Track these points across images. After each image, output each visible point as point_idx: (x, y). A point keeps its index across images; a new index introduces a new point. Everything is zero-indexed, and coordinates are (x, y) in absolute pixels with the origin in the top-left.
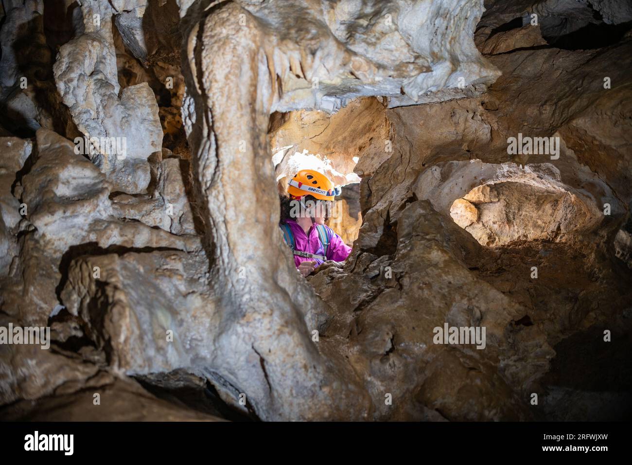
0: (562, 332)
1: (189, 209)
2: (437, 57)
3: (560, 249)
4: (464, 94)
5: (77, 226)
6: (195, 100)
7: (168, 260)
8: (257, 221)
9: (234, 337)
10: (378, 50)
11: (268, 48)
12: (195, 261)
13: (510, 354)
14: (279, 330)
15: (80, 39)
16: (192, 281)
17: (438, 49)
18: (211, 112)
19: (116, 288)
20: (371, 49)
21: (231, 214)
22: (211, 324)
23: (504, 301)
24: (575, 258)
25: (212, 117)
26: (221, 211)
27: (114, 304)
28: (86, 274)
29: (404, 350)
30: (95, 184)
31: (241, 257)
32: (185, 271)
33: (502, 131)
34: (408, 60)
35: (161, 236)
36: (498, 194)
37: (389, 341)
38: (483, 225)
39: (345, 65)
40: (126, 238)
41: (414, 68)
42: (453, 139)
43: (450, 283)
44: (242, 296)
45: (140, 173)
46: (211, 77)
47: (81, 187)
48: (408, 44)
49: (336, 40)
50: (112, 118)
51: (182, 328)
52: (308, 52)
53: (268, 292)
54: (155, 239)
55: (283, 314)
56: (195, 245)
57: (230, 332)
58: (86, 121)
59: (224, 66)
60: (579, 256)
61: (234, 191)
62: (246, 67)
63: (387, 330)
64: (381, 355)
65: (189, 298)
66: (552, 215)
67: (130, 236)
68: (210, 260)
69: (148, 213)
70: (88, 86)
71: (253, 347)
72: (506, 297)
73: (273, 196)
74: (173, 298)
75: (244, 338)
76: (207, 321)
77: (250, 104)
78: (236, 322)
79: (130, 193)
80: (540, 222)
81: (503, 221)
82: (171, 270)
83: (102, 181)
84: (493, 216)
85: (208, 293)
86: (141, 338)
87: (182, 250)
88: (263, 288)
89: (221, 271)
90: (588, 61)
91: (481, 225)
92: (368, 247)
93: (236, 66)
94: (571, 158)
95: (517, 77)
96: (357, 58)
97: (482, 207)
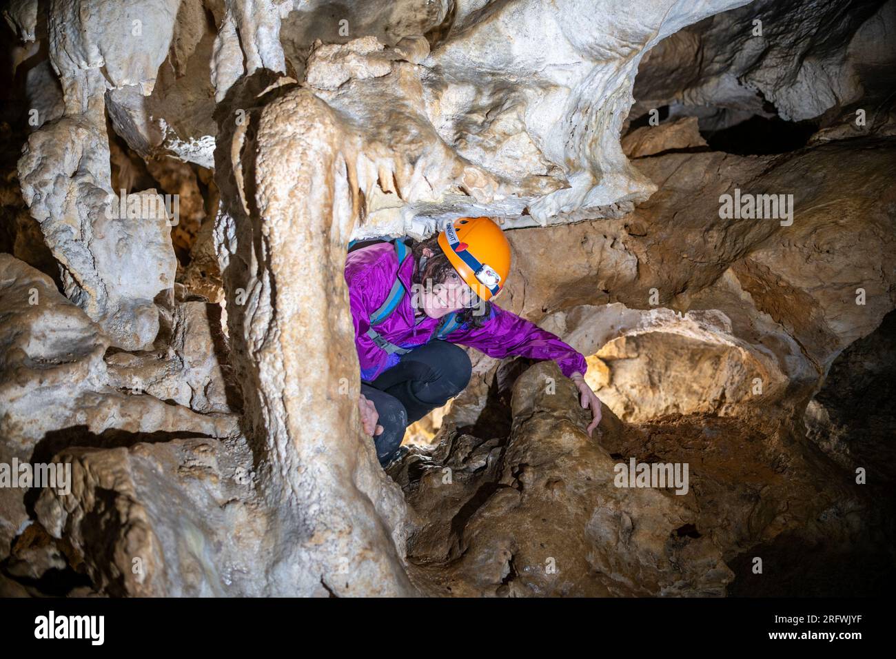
0: (739, 544)
1: (219, 375)
2: (574, 167)
3: (729, 426)
4: (602, 213)
5: (58, 401)
6: (235, 220)
7: (196, 453)
8: (329, 398)
9: (296, 567)
10: (498, 157)
11: (350, 154)
12: (233, 454)
13: (673, 579)
14: (360, 555)
15: (59, 125)
16: (230, 483)
17: (576, 155)
18: (267, 243)
19: (131, 502)
20: (489, 156)
21: (292, 389)
22: (261, 547)
23: (663, 504)
24: (752, 439)
25: (268, 249)
26: (278, 384)
27: (131, 525)
28: (80, 477)
29: (530, 577)
30: (83, 340)
31: (305, 450)
32: (221, 470)
33: (653, 265)
34: (539, 172)
35: (180, 416)
36: (638, 346)
37: (507, 564)
38: (617, 390)
39: (454, 178)
40: (129, 419)
41: (547, 184)
42: (585, 274)
43: (589, 479)
44: (309, 506)
45: (143, 320)
46: (268, 193)
47: (63, 344)
48: (539, 150)
49: (444, 144)
50: (103, 240)
51: (219, 555)
52: (406, 160)
53: (345, 500)
54: (171, 420)
55: (365, 531)
56: (230, 427)
57: (290, 560)
58: (65, 243)
59: (288, 178)
60: (756, 437)
61: (298, 356)
62: (319, 179)
63: (504, 548)
64: (496, 584)
65: (229, 509)
66: (713, 377)
67: (135, 416)
68: (254, 452)
69: (159, 381)
70: (70, 192)
71: (322, 581)
72: (667, 499)
73: (352, 362)
74: (206, 510)
75: (310, 568)
76: (256, 544)
77: (324, 232)
78: (299, 545)
79: (129, 349)
80: (695, 387)
81: (645, 384)
82: (200, 468)
83: (94, 335)
84: (630, 378)
85: (256, 501)
86: (165, 573)
87: (210, 436)
88: (337, 495)
89: (275, 470)
90: (766, 172)
91: (613, 390)
92: (464, 425)
93: (305, 178)
94: (747, 303)
95: (671, 190)
96: (471, 169)
97: (615, 364)
